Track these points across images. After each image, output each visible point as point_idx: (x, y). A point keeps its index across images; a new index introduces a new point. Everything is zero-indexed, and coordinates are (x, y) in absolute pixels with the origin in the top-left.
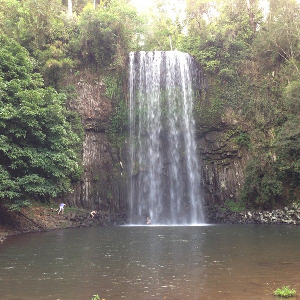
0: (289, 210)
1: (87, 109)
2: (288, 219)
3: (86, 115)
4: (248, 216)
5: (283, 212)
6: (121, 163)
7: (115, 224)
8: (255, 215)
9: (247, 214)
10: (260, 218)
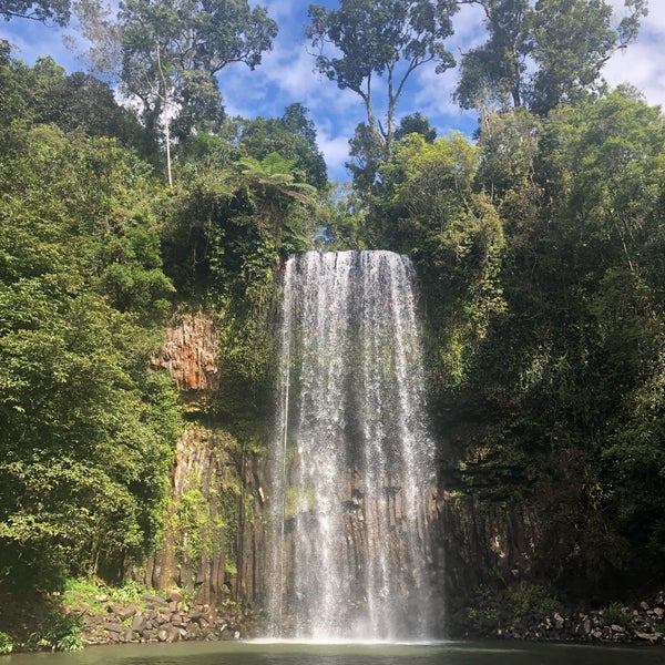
0: (652, 608)
1: (188, 369)
2: (649, 631)
3: (184, 382)
4: (554, 622)
5: (636, 613)
6: (260, 489)
7: (237, 634)
8: (572, 619)
9: (552, 618)
10: (582, 628)
